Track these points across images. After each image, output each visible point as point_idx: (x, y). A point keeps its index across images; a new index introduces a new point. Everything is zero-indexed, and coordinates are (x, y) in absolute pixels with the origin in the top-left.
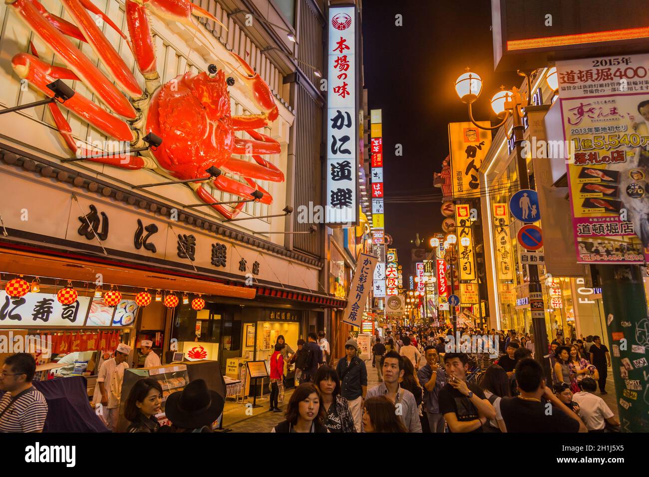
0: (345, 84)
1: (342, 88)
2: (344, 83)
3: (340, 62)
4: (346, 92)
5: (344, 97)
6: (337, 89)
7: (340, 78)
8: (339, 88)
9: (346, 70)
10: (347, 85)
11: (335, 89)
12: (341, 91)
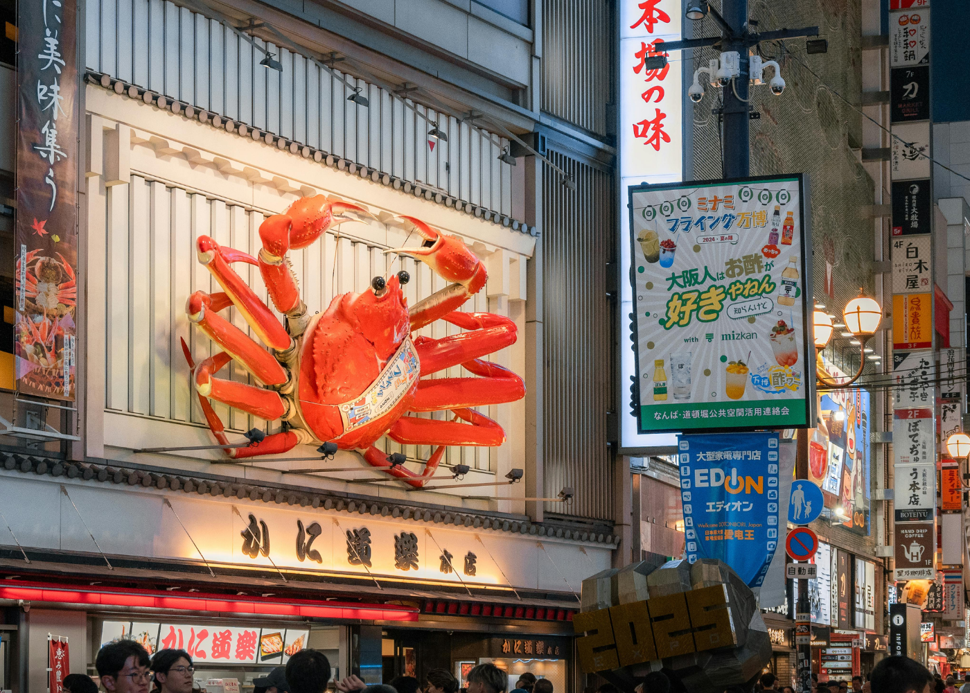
0: (661, 116)
1: (652, 125)
2: (658, 111)
3: (646, 56)
4: (661, 135)
5: (657, 147)
6: (641, 128)
7: (647, 100)
8: (646, 124)
9: (661, 77)
10: (664, 116)
11: (636, 128)
12: (650, 133)
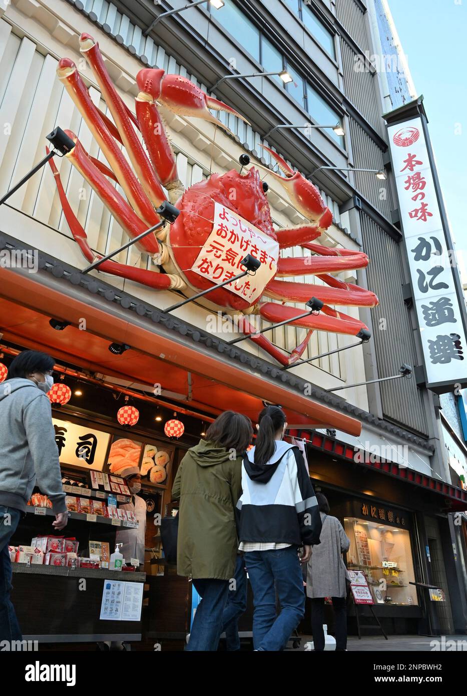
1: (420, 211)
3: (412, 181)
4: (426, 214)
5: (425, 220)
6: (413, 214)
7: (415, 200)
8: (416, 211)
9: (422, 188)
10: (426, 205)
11: (410, 214)
12: (420, 214)
